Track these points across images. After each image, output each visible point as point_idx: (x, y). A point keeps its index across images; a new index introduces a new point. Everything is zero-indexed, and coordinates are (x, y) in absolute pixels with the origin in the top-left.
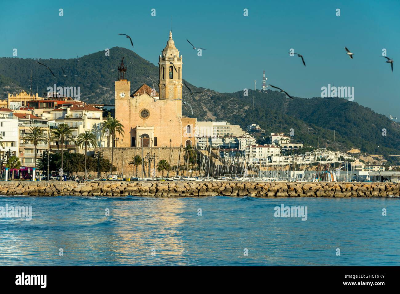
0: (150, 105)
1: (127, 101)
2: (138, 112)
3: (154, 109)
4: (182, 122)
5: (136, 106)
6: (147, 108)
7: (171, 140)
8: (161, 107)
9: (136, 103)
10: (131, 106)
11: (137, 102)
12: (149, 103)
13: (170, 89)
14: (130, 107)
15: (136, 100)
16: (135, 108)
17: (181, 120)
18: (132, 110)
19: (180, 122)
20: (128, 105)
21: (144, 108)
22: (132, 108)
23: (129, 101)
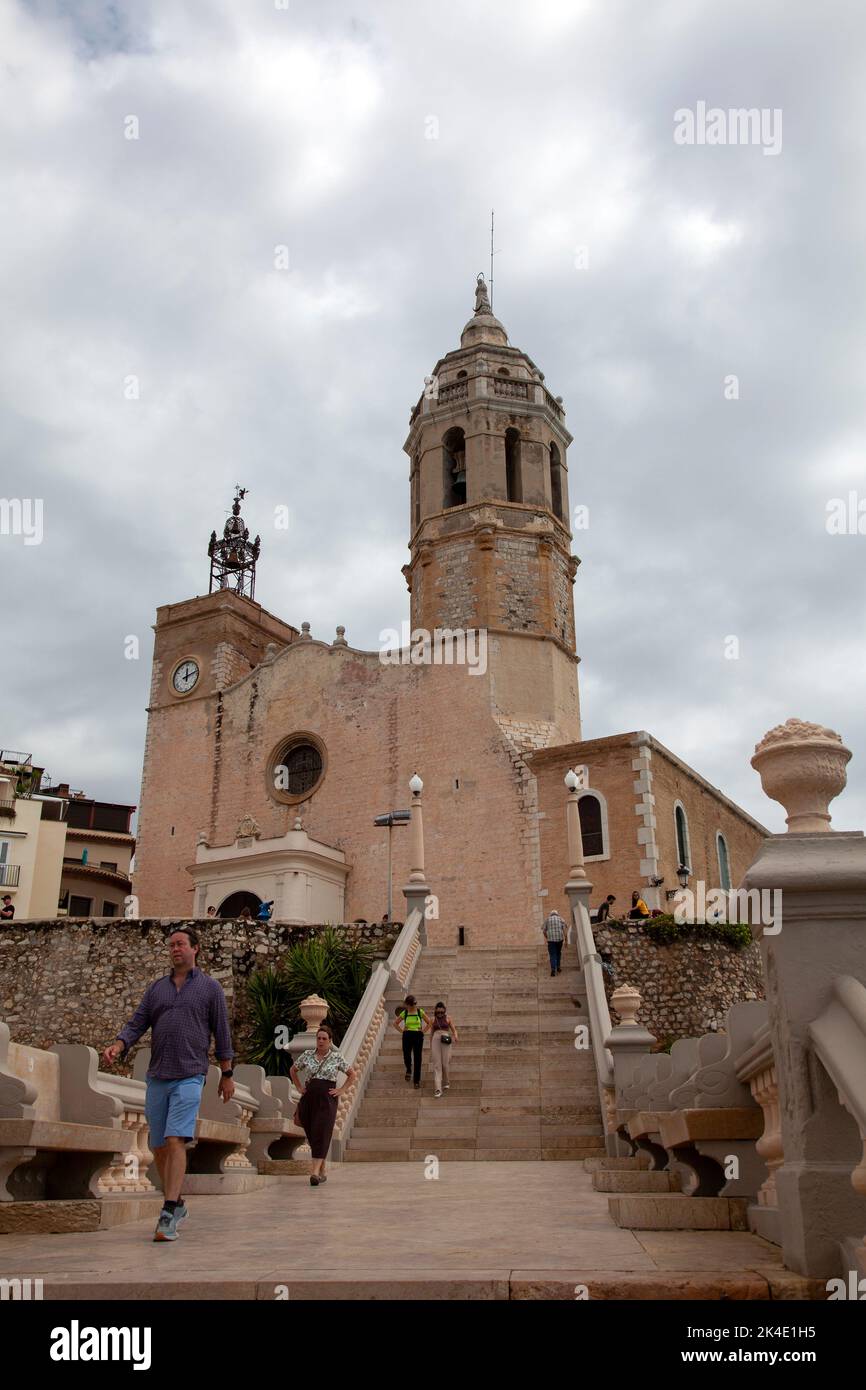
0: (326, 702)
1: (207, 709)
2: (263, 761)
3: (353, 723)
4: (533, 782)
5: (250, 728)
6: (313, 727)
7: (462, 930)
8: (394, 703)
9: (252, 705)
10: (226, 733)
11: (256, 697)
13: (449, 571)
14: (218, 736)
15: (255, 686)
16: (243, 738)
17: (527, 773)
18: (229, 759)
19: (521, 785)
20: (208, 727)
21: (296, 728)
22: (227, 743)
23: (215, 704)
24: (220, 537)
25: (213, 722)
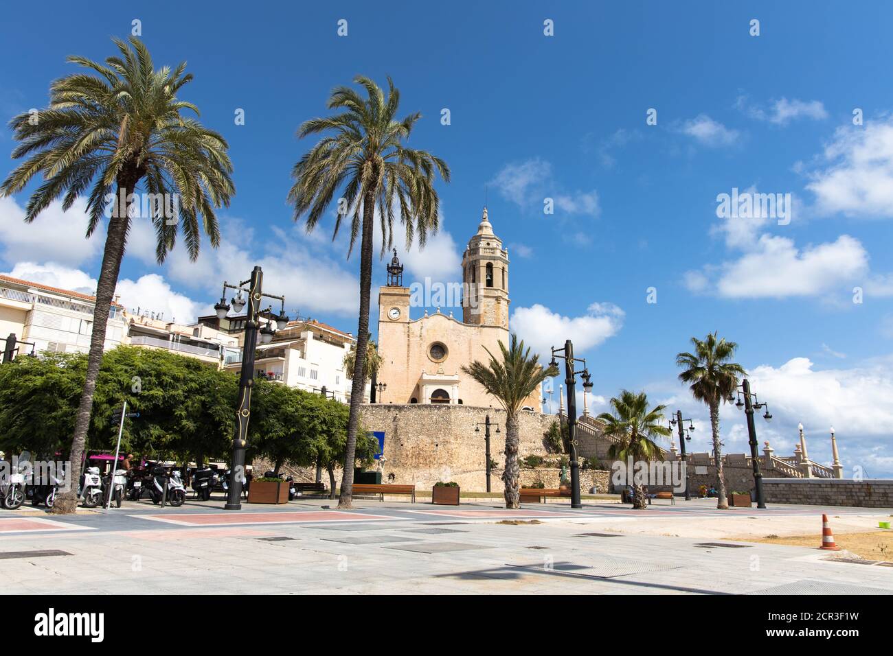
0: (448, 334)
1: (404, 326)
2: (426, 348)
3: (457, 343)
5: (420, 336)
6: (444, 341)
8: (470, 340)
9: (421, 329)
10: (411, 336)
11: (422, 327)
12: (446, 331)
13: (488, 306)
14: (409, 336)
15: (422, 323)
16: (419, 339)
18: (413, 344)
20: (404, 332)
21: (437, 340)
22: (411, 339)
23: (406, 325)
24: (390, 265)
25: (406, 331)
